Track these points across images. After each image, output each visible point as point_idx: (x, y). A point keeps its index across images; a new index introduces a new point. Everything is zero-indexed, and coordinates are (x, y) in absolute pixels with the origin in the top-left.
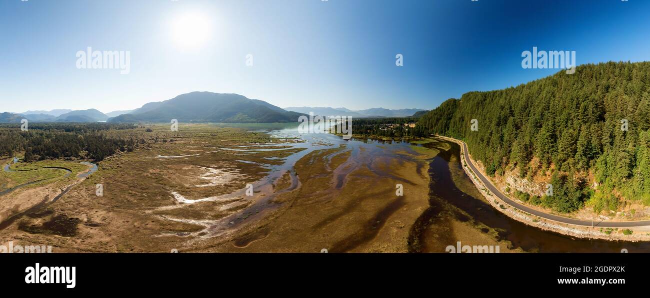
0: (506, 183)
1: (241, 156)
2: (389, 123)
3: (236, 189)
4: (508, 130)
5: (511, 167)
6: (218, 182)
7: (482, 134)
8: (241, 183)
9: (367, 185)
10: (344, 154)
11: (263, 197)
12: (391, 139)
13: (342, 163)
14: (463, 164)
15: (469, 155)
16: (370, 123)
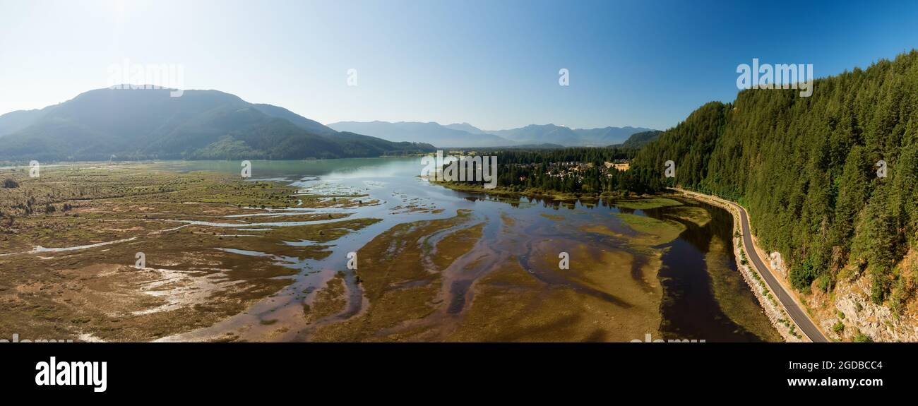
0: (836, 312)
1: (230, 239)
2: (569, 159)
3: (222, 316)
4: (846, 182)
5: (851, 272)
6: (182, 301)
7: (784, 188)
8: (232, 301)
9: (521, 305)
10: (467, 233)
11: (282, 334)
12: (574, 198)
13: (464, 253)
14: (739, 258)
15: (752, 237)
16: (525, 161)
